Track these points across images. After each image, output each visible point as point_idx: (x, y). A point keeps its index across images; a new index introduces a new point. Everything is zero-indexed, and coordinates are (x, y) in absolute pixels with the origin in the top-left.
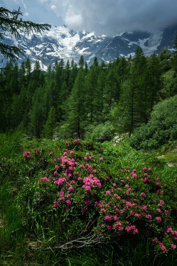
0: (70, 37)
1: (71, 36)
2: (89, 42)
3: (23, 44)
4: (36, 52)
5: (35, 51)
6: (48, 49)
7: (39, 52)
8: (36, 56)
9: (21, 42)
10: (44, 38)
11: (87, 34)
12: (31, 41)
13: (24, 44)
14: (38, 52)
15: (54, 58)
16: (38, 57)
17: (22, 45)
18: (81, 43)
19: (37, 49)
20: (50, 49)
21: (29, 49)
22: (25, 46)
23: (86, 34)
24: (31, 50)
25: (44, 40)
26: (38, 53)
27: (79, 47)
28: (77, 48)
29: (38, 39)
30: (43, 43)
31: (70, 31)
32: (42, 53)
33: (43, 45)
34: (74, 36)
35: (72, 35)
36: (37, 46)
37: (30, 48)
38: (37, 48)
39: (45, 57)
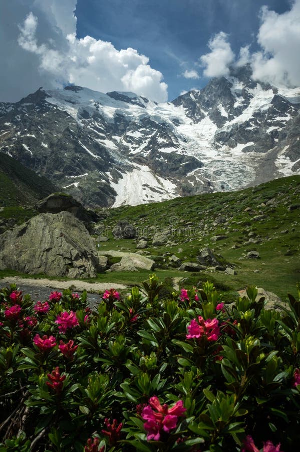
0: (191, 124)
1: (192, 121)
2: (250, 130)
3: (95, 128)
4: (129, 145)
5: (125, 143)
6: (160, 140)
7: (137, 146)
8: (132, 155)
9: (90, 122)
10: (141, 119)
11: (235, 117)
12: (113, 123)
13: (98, 126)
14: (134, 146)
15: (187, 161)
16: (139, 157)
17: (92, 129)
18: (227, 133)
19: (131, 140)
20: (165, 141)
21: (111, 139)
22: (100, 131)
23: (232, 116)
24: (115, 141)
25: (141, 122)
26: (135, 149)
27: (225, 142)
28: (220, 145)
29: (127, 119)
30: (142, 129)
31: (187, 112)
32: (146, 149)
33: (141, 132)
34: (199, 122)
35: (194, 121)
36: (129, 134)
37: (113, 137)
38: (131, 137)
39: (159, 157)
